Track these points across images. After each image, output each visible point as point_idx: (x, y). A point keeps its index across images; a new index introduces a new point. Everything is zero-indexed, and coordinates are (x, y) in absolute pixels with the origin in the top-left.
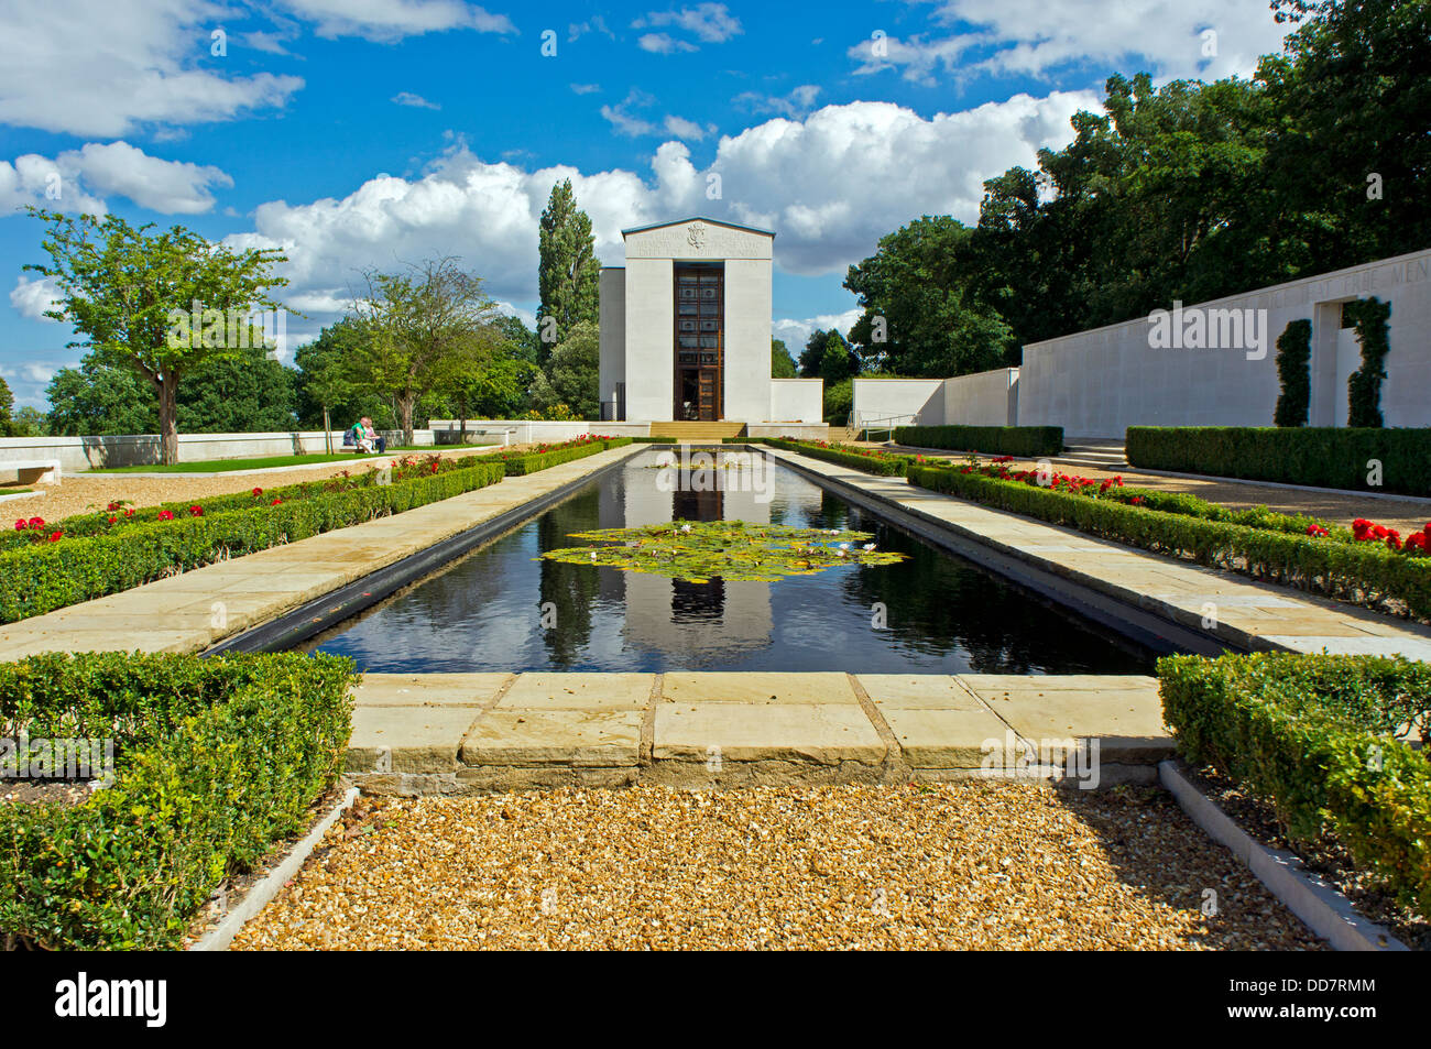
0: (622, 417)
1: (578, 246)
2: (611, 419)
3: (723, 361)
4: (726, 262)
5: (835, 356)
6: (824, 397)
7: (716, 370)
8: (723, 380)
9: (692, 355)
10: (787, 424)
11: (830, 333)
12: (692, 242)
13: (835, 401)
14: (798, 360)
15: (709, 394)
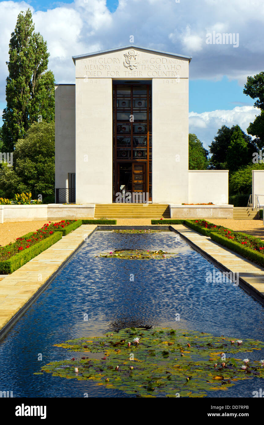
0: (73, 200)
1: (37, 62)
2: (64, 202)
3: (151, 156)
4: (153, 80)
5: (238, 146)
6: (229, 180)
7: (145, 163)
8: (151, 171)
9: (127, 151)
10: (201, 206)
11: (233, 128)
12: (127, 65)
13: (238, 183)
14: (208, 149)
15: (140, 182)
